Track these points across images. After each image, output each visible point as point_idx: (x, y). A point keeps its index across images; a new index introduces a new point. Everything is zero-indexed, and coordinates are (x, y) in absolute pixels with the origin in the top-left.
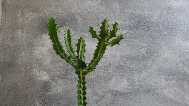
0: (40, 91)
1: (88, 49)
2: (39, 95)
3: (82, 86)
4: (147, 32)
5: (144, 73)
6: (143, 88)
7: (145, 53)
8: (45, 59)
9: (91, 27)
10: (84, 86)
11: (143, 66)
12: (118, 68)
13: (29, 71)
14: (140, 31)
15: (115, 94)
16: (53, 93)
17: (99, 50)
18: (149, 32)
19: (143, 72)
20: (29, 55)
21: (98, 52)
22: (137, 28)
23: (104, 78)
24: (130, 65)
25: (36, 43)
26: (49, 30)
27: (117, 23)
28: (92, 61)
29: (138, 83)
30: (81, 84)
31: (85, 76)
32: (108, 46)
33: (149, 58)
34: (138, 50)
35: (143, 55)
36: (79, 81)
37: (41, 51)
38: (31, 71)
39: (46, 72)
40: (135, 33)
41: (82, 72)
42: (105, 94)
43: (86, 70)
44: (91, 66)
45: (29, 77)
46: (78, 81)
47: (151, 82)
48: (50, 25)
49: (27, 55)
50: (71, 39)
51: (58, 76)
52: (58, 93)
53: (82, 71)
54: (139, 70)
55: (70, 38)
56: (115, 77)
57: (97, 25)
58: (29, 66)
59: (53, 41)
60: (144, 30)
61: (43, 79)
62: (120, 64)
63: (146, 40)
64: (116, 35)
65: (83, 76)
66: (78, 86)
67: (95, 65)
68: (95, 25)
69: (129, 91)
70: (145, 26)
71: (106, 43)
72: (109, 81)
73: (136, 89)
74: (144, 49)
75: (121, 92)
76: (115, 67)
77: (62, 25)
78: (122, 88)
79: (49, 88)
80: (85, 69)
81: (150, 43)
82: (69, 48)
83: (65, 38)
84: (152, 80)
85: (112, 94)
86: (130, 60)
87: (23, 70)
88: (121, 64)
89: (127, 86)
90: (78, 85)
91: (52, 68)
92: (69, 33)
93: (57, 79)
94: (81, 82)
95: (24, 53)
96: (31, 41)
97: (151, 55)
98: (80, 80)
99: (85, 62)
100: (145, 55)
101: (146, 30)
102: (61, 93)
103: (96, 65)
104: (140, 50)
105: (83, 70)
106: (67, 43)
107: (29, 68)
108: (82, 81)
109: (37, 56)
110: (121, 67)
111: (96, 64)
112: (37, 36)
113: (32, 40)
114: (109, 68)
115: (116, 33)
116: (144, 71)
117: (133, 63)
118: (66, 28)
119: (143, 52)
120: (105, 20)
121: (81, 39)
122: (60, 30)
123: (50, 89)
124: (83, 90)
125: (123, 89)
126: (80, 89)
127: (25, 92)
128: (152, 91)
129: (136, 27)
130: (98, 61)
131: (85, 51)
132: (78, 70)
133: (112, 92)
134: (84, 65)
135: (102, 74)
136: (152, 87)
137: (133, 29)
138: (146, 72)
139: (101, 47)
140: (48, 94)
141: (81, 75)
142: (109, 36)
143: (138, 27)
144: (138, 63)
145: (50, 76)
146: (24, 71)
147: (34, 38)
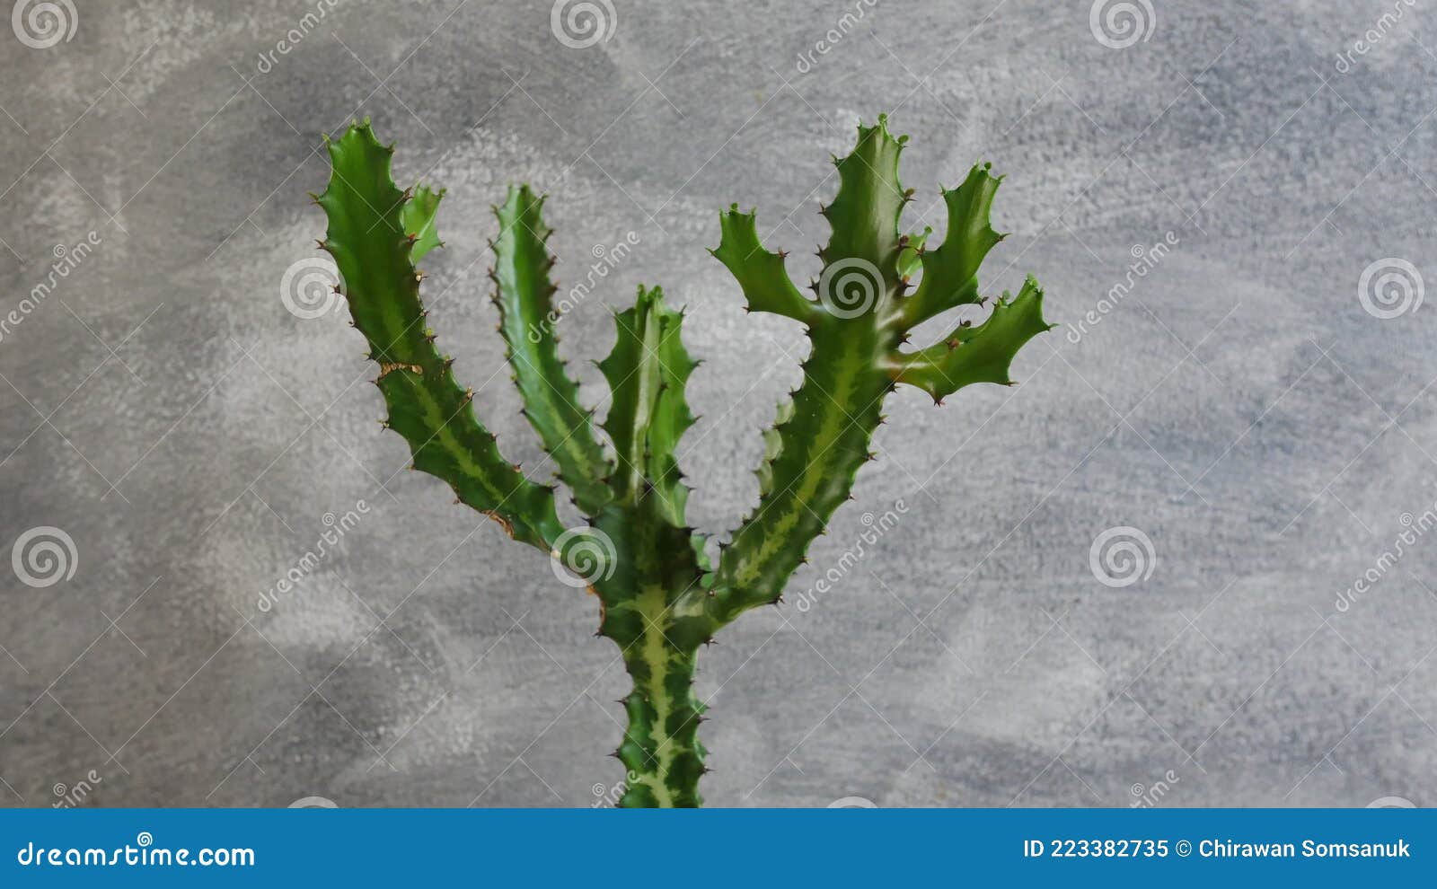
0: (286, 750)
1: (721, 356)
2: (274, 782)
3: (666, 748)
4: (1300, 177)
5: (1265, 580)
6: (1252, 722)
7: (1286, 380)
8: (323, 450)
9: (733, 214)
10: (681, 749)
11: (1255, 514)
12: (1009, 527)
13: (173, 565)
14: (1232, 165)
15: (985, 779)
16: (400, 763)
17: (817, 431)
18: (1326, 174)
19: (1260, 568)
20: (166, 413)
21: (812, 444)
22: (1202, 137)
23: (879, 627)
24: (1130, 498)
25: (224, 296)
26: (334, 244)
27: (983, 174)
28: (753, 531)
29: (1205, 679)
30: (659, 732)
31: (686, 660)
32: (904, 389)
33: (1326, 431)
34: (1207, 356)
35: (1260, 402)
36: (635, 701)
37: (274, 381)
38: (194, 561)
39: (330, 575)
40: (1186, 181)
41: (665, 622)
42: (886, 773)
43: (695, 611)
44: (745, 571)
45: (178, 614)
46: (626, 703)
47: (1334, 665)
48: (348, 197)
49: (150, 415)
50: (554, 289)
51: (451, 608)
52: (450, 762)
53: (663, 613)
54: (1220, 548)
55: (546, 281)
56: (978, 614)
57: (800, 113)
58: (177, 522)
59: (378, 352)
60: (1272, 156)
61: (313, 636)
62: (1030, 496)
63: (1292, 254)
64: (981, 293)
65: (671, 663)
66: (626, 750)
67: (779, 570)
68: (782, 120)
69: (1117, 749)
70: (1290, 114)
71: (882, 363)
72: (921, 655)
73: (1189, 733)
74: (1275, 345)
75: (1037, 754)
76: (978, 524)
77: (468, 123)
78: (1046, 722)
79: (362, 716)
80: (693, 600)
81: (1330, 284)
82: (533, 372)
83: (493, 276)
84: (1348, 650)
85: (958, 779)
86: (1132, 456)
87: (120, 555)
88: (1035, 488)
89: (1098, 702)
90: (627, 741)
91: (386, 532)
92: (538, 225)
93: (442, 639)
94: (649, 714)
95: (119, 392)
96: (185, 277)
97: (1346, 403)
98: (642, 692)
99: (688, 531)
100: (1282, 402)
101: (1294, 150)
102: (476, 764)
103: (789, 568)
104: (1233, 356)
105: (669, 602)
106: (520, 328)
107: (175, 541)
108: (663, 705)
109: (248, 426)
110: (1038, 524)
111: (788, 558)
112: (234, 237)
113: (191, 273)
114: (923, 530)
115: (978, 274)
116: (1265, 564)
117: (1158, 486)
118: (507, 153)
119: (1262, 371)
120: (867, 136)
121: (646, 305)
122: (450, 169)
123: (376, 726)
124: (670, 782)
125: (1055, 728)
126: (644, 779)
127: (150, 755)
128: (1348, 752)
129: (1196, 122)
130: (811, 527)
131: (684, 420)
132: (619, 605)
133: (959, 755)
134: (683, 555)
135: (855, 583)
136: (1343, 717)
137: (1158, 149)
138: (1294, 568)
139: (838, 404)
140: (363, 770)
141: (656, 655)
142: (909, 292)
143: (1213, 121)
144: (1206, 483)
145: (377, 611)
146: (127, 566)
147: (204, 253)
